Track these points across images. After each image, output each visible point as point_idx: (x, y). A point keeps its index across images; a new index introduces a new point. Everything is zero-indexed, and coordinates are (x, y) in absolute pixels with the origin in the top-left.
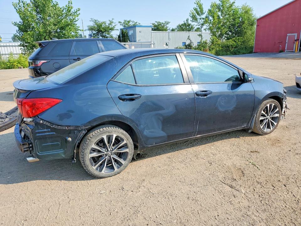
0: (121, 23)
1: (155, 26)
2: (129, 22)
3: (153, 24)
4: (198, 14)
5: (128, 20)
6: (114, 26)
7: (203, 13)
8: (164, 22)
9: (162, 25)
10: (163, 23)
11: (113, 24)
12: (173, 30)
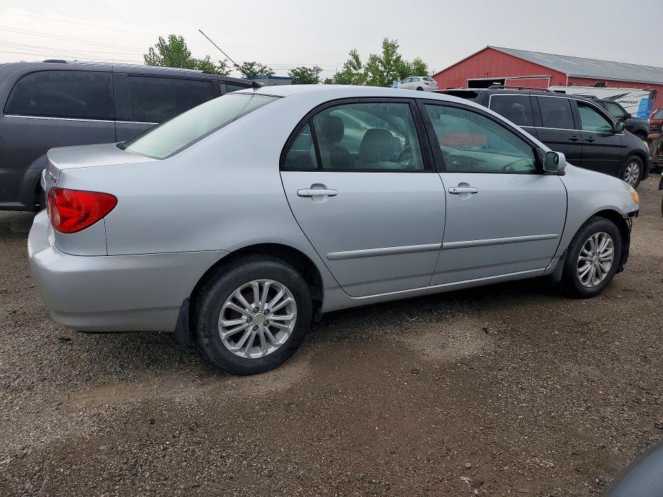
0: (238, 66)
1: (297, 74)
2: (252, 65)
3: (292, 71)
4: (355, 68)
5: (251, 62)
6: (227, 72)
7: (360, 68)
8: (312, 69)
9: (309, 72)
10: (310, 70)
11: (227, 69)
12: (328, 82)
